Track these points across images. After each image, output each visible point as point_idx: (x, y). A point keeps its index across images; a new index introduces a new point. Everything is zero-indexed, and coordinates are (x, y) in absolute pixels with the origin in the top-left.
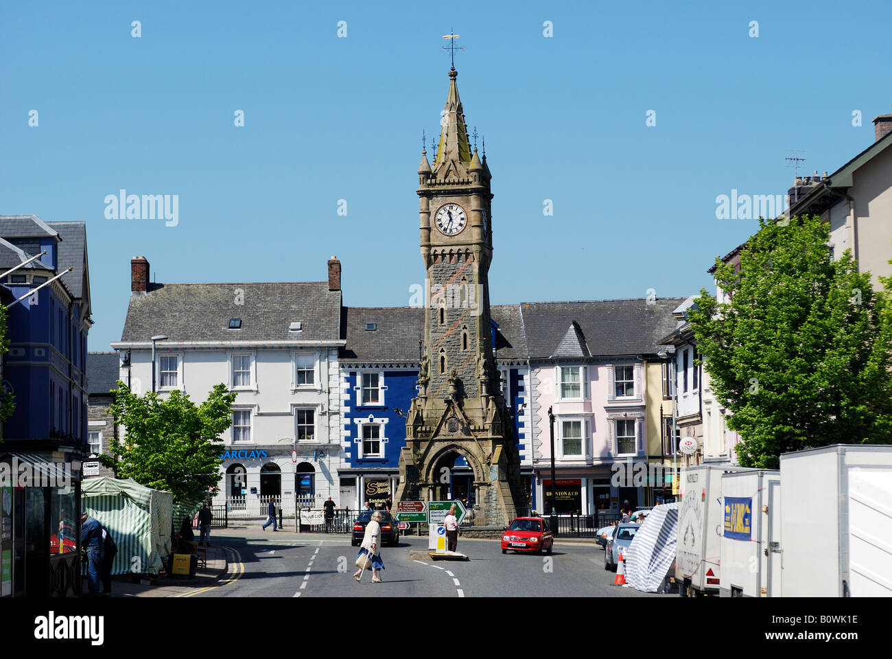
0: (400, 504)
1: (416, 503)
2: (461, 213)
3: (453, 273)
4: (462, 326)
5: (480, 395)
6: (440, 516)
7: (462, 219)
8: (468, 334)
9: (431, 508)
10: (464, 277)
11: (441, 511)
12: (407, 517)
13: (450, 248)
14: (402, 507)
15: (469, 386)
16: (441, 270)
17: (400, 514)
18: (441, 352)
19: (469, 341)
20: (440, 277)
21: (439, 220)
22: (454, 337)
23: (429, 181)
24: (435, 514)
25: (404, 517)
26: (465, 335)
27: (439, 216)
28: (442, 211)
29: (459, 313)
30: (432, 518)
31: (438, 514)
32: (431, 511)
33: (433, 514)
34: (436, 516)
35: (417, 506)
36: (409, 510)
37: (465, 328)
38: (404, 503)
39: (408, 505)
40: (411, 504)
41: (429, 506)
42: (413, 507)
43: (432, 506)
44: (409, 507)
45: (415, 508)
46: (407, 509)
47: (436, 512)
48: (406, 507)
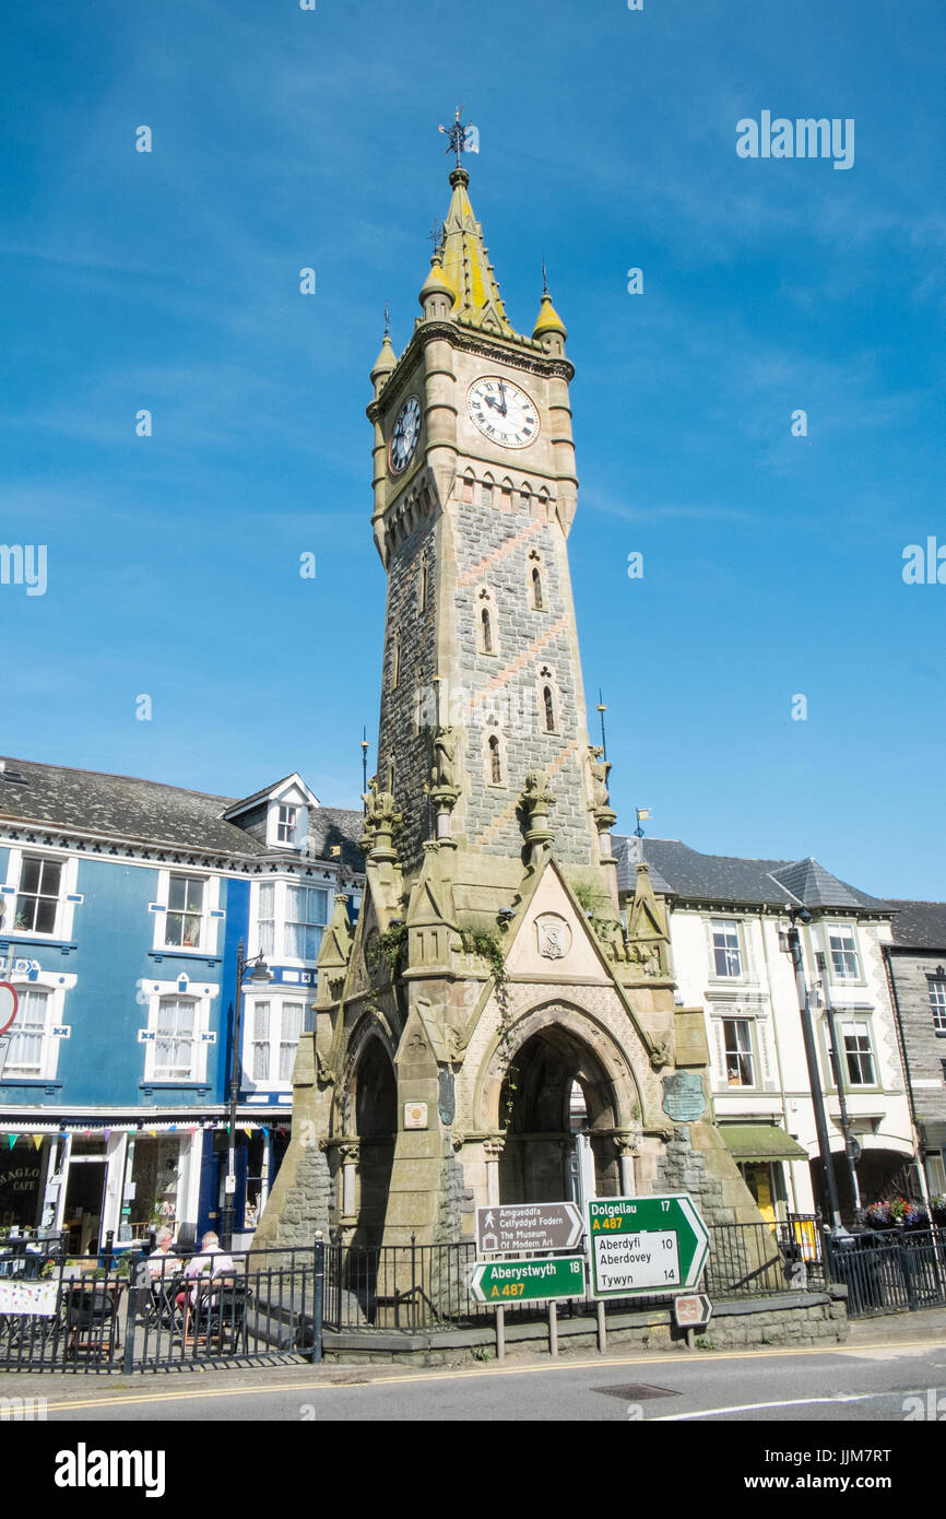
0: (490, 1218)
1: (546, 1213)
2: (526, 407)
4: (539, 669)
5: (598, 855)
6: (628, 1259)
7: (530, 420)
8: (554, 689)
9: (600, 1227)
10: (534, 552)
11: (631, 1237)
12: (511, 1281)
13: (504, 472)
14: (497, 1230)
17: (489, 1268)
19: (558, 709)
24: (614, 1253)
25: (502, 1283)
26: (547, 692)
29: (529, 632)
30: (602, 1269)
31: (621, 1252)
32: (598, 1239)
33: (606, 1252)
34: (616, 1260)
35: (552, 1221)
36: (523, 1240)
37: (545, 673)
38: (502, 1214)
39: (518, 1218)
40: (530, 1218)
41: (592, 1218)
42: (533, 1229)
43: (602, 1218)
44: (520, 1229)
45: (544, 1233)
46: (515, 1239)
47: (615, 1245)
48: (512, 1230)
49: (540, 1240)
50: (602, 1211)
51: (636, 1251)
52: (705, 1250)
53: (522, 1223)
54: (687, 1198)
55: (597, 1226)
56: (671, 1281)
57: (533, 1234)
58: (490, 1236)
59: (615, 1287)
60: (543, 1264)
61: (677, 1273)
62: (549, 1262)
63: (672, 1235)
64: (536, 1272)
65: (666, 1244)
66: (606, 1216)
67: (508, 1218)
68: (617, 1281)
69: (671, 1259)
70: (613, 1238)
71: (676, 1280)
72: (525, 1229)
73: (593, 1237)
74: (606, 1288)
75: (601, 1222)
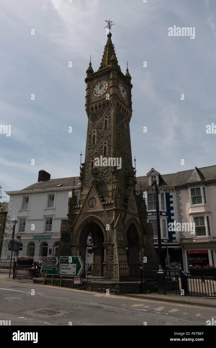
0: (44, 259)
1: (53, 258)
2: (105, 84)
3: (101, 116)
4: (104, 143)
5: (112, 182)
6: (66, 269)
8: (107, 146)
12: (46, 270)
13: (99, 102)
15: (106, 177)
16: (95, 116)
18: (92, 159)
19: (107, 151)
20: (94, 119)
21: (95, 91)
22: (99, 150)
23: (91, 75)
24: (64, 267)
25: (45, 271)
26: (105, 147)
27: (95, 89)
28: (96, 86)
29: (102, 136)
30: (61, 270)
31: (65, 267)
32: (61, 264)
33: (62, 267)
34: (64, 269)
35: (53, 260)
36: (48, 263)
37: (105, 143)
38: (46, 258)
39: (48, 259)
40: (50, 259)
41: (61, 260)
42: (51, 261)
43: (62, 260)
44: (48, 261)
45: (52, 262)
46: (47, 263)
47: (64, 266)
48: (47, 261)
49: (51, 263)
50: (62, 259)
51: (68, 267)
52: (83, 269)
53: (49, 260)
54: (80, 257)
55: (61, 262)
56: (74, 274)
57: (50, 262)
58: (44, 262)
59: (63, 274)
60: (51, 268)
61: (75, 273)
62: (52, 268)
63: (76, 265)
64: (50, 269)
65: (74, 266)
66: (63, 260)
67: (47, 259)
68: (64, 273)
69: (75, 270)
70: (64, 264)
71: (75, 274)
72: (49, 261)
73: (60, 264)
74: (61, 274)
75: (62, 261)
